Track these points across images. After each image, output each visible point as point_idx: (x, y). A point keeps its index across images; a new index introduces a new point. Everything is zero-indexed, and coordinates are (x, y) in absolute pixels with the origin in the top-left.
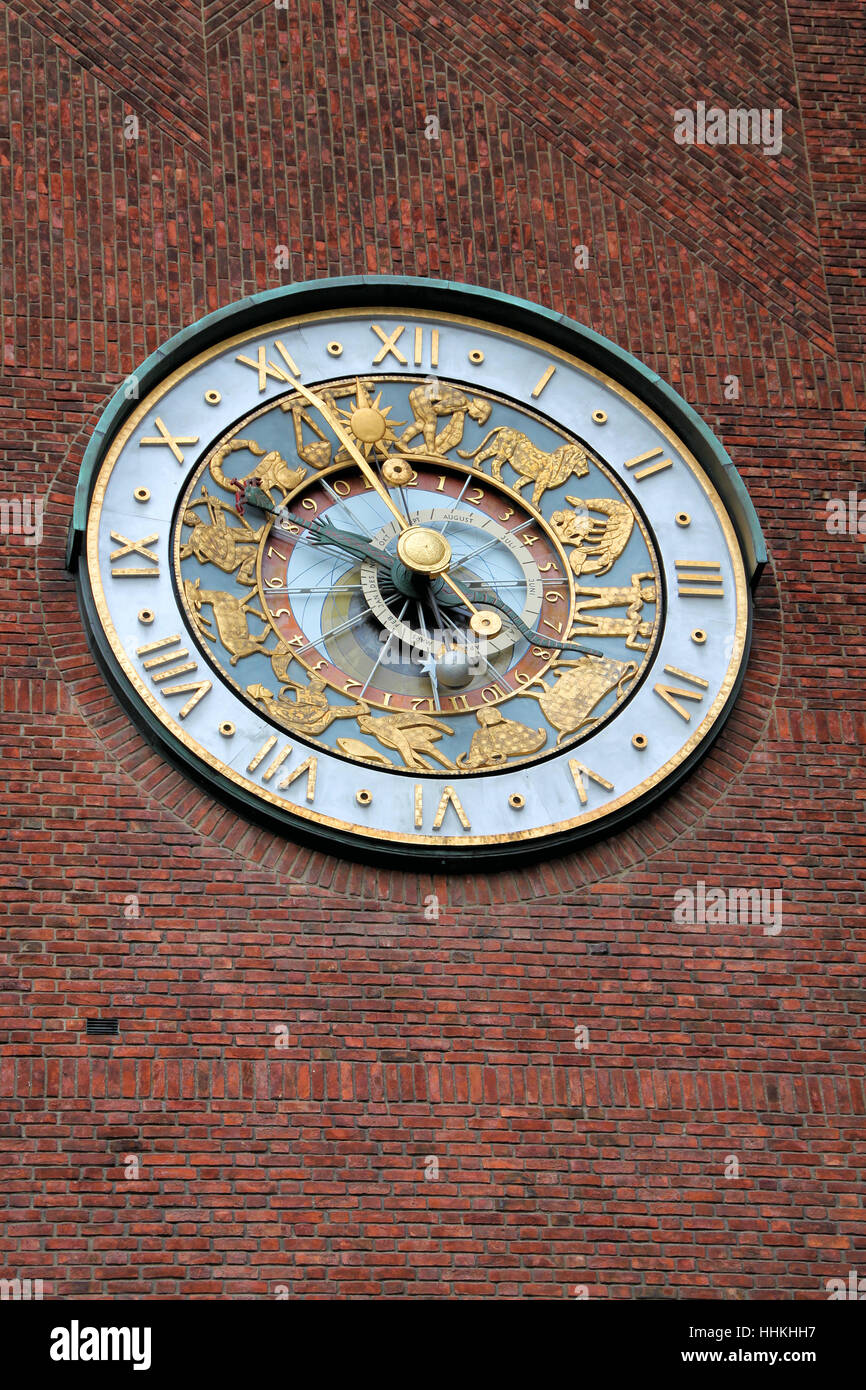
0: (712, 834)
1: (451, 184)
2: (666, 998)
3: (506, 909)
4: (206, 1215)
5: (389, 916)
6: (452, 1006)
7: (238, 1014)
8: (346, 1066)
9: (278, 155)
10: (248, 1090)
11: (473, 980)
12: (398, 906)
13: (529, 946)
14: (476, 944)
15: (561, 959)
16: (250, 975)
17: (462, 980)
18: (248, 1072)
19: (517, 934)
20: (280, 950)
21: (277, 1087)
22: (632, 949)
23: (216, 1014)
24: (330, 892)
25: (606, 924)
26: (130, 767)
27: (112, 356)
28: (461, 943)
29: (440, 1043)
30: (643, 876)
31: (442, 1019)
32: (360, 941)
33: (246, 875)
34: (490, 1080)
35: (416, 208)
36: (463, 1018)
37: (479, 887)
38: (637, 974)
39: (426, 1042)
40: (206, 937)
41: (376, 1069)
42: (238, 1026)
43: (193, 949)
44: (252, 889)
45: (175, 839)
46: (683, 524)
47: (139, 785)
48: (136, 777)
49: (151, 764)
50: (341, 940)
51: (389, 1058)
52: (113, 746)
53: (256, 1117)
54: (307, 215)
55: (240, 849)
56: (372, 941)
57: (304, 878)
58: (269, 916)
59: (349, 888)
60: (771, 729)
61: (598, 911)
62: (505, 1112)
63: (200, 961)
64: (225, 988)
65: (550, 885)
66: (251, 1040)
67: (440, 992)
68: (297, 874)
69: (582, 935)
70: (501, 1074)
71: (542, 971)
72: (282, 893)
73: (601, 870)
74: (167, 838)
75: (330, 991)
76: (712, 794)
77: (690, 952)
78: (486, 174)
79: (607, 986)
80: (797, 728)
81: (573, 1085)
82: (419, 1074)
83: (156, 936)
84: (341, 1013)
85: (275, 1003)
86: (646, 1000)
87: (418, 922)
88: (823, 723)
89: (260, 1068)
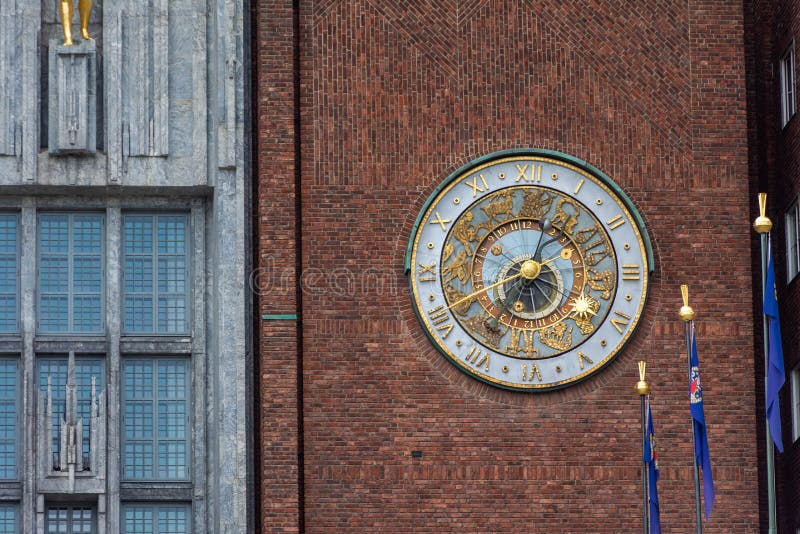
0: (627, 375)
2: (605, 439)
3: (554, 406)
5: (513, 411)
6: (532, 444)
7: (461, 449)
8: (496, 467)
10: (464, 476)
11: (541, 434)
12: (516, 407)
13: (560, 421)
14: (542, 421)
15: (571, 426)
16: (466, 434)
17: (536, 434)
18: (464, 470)
19: (557, 416)
21: (473, 476)
22: (597, 421)
23: (454, 448)
24: (493, 402)
25: (588, 412)
26: (426, 354)
28: (537, 420)
29: (527, 458)
30: (602, 392)
31: (529, 449)
32: (503, 421)
33: (465, 396)
34: (544, 472)
36: (536, 449)
37: (545, 399)
38: (598, 430)
39: (523, 458)
40: (451, 420)
41: (506, 468)
42: (461, 453)
43: (446, 425)
44: (466, 401)
45: (441, 382)
46: (627, 249)
47: (428, 362)
48: (428, 358)
49: (433, 353)
50: (496, 420)
51: (510, 463)
52: (420, 346)
53: (466, 487)
55: (463, 385)
56: (507, 421)
57: (485, 397)
58: (472, 411)
59: (500, 400)
60: (653, 330)
61: (586, 407)
62: (549, 483)
63: (449, 430)
64: (457, 439)
65: (570, 398)
66: (466, 458)
67: (529, 439)
68: (482, 395)
69: (579, 416)
70: (548, 469)
71: (564, 430)
72: (477, 403)
74: (438, 382)
75: (491, 440)
76: (630, 358)
77: (615, 421)
79: (586, 435)
80: (663, 329)
81: (572, 473)
82: (521, 470)
83: (434, 420)
84: (495, 447)
85: (474, 445)
86: (599, 440)
87: (522, 412)
88: (671, 326)
89: (468, 468)
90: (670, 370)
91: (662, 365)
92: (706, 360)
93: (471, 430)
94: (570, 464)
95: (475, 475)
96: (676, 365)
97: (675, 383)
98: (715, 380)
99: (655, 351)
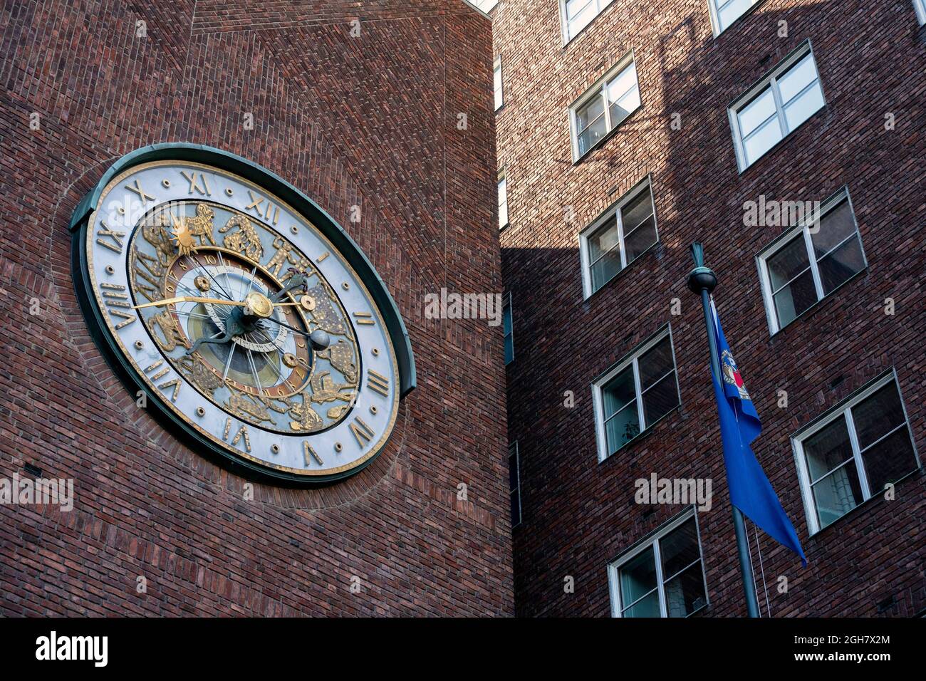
0: (357, 509)
1: (291, 151)
2: (322, 582)
4: (66, 595)
5: (195, 481)
6: (217, 540)
7: (107, 495)
8: (157, 548)
9: (215, 96)
10: (103, 538)
11: (230, 531)
12: (200, 477)
13: (261, 527)
14: (236, 514)
15: (276, 540)
16: (117, 478)
17: (225, 529)
18: (105, 528)
19: (256, 518)
20: (136, 472)
21: (119, 543)
22: (311, 550)
23: (95, 490)
24: (167, 454)
25: (301, 532)
26: (79, 342)
27: (115, 142)
28: (228, 510)
30: (322, 516)
31: (211, 544)
32: (177, 486)
33: (126, 425)
34: (229, 587)
35: (273, 152)
36: (222, 550)
38: (311, 564)
39: (200, 553)
40: (98, 448)
41: (173, 556)
42: (104, 502)
43: (91, 451)
44: (128, 434)
45: (94, 390)
46: (375, 353)
47: (81, 354)
48: (80, 349)
49: (90, 346)
50: (168, 481)
51: (180, 553)
52: (72, 327)
53: (103, 554)
54: (223, 128)
55: (126, 410)
56: (183, 489)
57: (155, 441)
58: (134, 452)
59: (177, 456)
60: (393, 472)
61: (298, 524)
62: (233, 606)
63: (93, 459)
64: (103, 479)
66: (111, 512)
67: (213, 530)
68: (153, 437)
69: (288, 532)
70: (236, 586)
71: (266, 542)
72: (143, 445)
73: (303, 505)
74: (90, 388)
75: (157, 505)
76: (361, 490)
77: (338, 564)
78: (307, 154)
79: (295, 563)
80: (405, 477)
81: (270, 607)
82: (194, 568)
83: (72, 435)
84: (161, 519)
85: (127, 499)
86: (312, 579)
87: (209, 490)
88: (416, 480)
89: (113, 529)
90: (411, 531)
91: (401, 520)
92: (458, 543)
93: (128, 478)
94: (268, 593)
95: (121, 544)
96: (420, 529)
97: (417, 551)
98: (467, 571)
99: (395, 499)
